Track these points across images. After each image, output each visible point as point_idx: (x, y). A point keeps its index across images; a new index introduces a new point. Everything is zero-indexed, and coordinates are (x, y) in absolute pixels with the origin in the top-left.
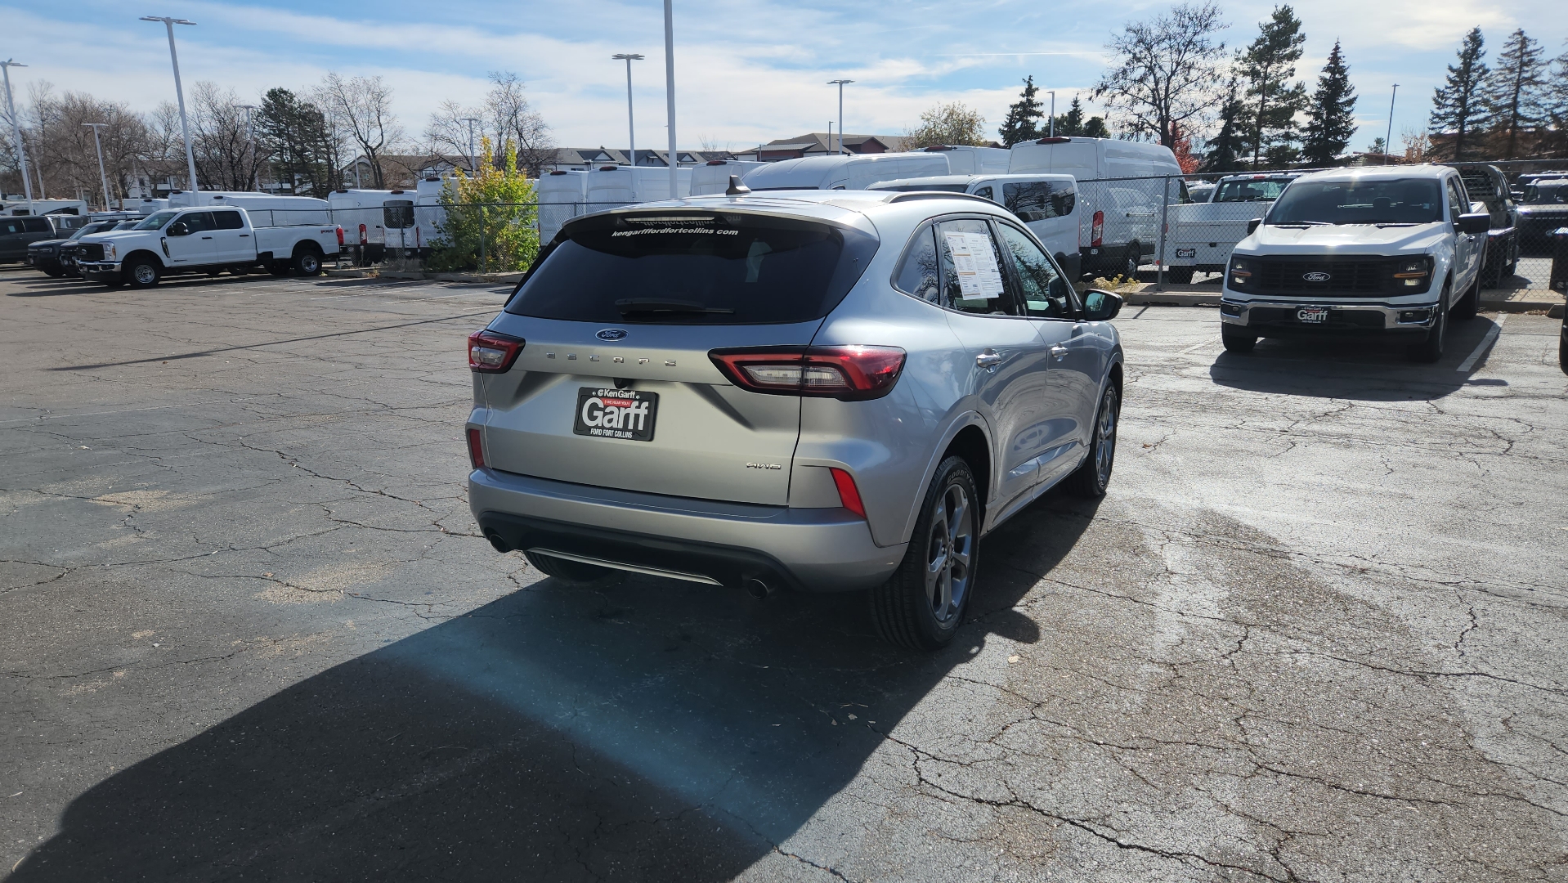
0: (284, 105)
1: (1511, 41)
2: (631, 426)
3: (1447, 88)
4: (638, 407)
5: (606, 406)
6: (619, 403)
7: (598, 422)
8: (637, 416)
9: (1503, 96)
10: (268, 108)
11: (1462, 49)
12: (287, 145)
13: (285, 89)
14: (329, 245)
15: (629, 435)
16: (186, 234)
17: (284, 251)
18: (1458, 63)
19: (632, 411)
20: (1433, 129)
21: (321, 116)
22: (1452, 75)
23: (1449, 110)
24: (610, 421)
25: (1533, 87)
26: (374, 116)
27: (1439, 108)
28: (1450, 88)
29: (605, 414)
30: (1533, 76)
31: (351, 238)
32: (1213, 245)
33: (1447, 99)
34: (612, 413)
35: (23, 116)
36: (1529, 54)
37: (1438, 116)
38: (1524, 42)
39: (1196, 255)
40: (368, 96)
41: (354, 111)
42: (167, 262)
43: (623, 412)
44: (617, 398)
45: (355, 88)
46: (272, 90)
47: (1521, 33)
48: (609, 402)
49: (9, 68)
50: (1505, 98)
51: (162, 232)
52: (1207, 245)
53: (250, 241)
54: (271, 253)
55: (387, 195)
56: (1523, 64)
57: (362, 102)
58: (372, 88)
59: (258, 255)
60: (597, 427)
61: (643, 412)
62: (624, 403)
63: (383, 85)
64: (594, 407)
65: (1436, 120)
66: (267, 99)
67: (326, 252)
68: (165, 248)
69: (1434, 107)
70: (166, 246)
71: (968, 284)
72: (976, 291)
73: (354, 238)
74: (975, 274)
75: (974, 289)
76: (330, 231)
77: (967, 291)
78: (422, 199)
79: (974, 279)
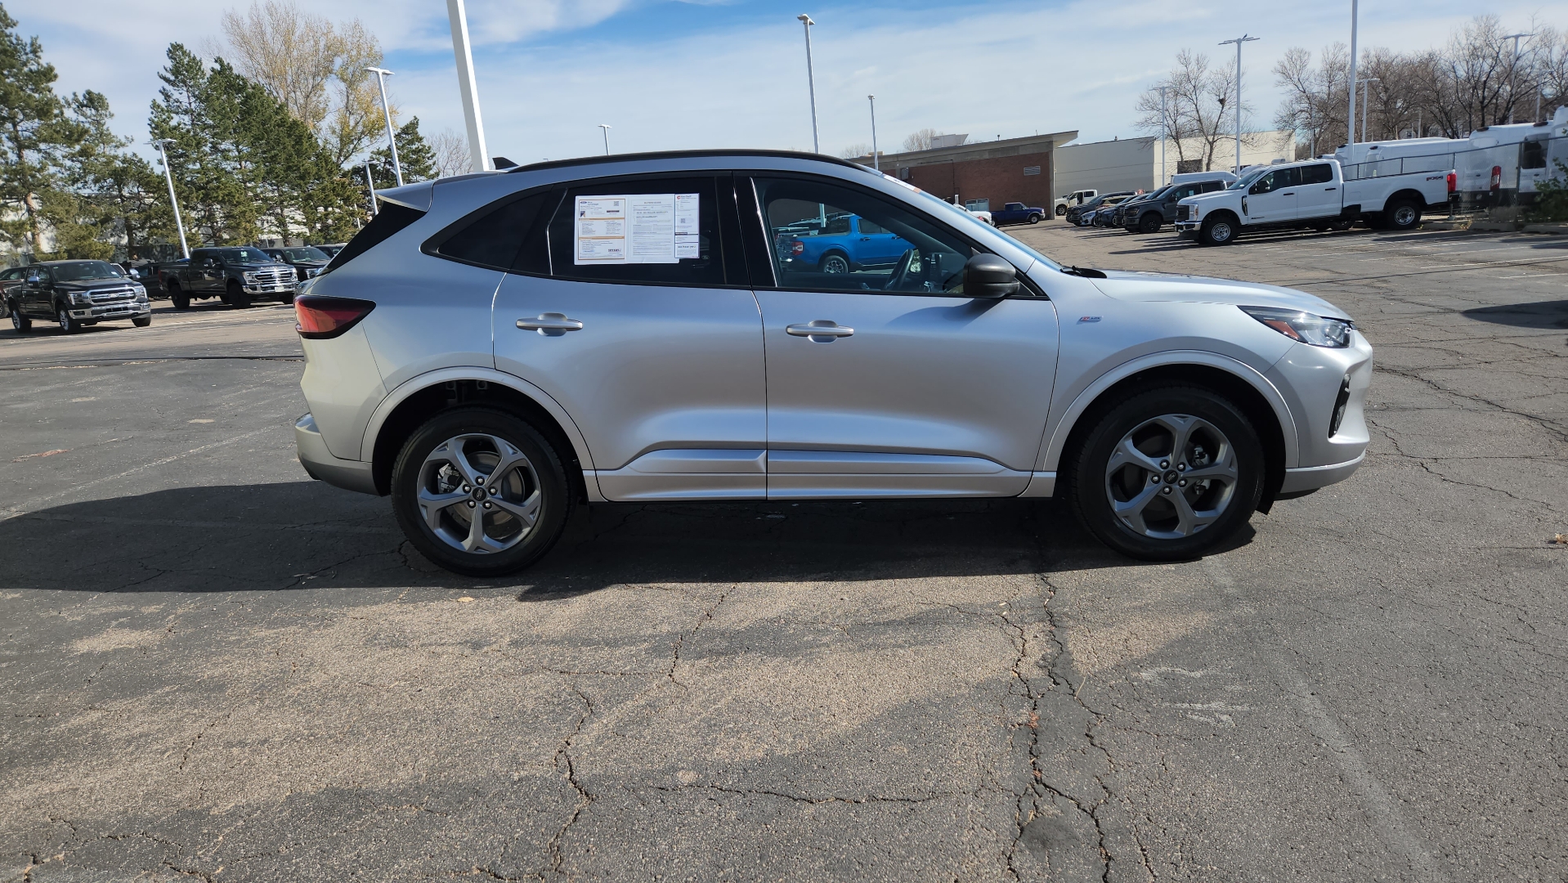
14: (1435, 193)
16: (1268, 191)
17: (1374, 203)
31: (1464, 185)
35: (1313, 81)
42: (1244, 220)
51: (1245, 191)
53: (1337, 194)
54: (1359, 206)
55: (1528, 128)
59: (1343, 209)
67: (1429, 202)
68: (1244, 208)
70: (1246, 205)
71: (597, 249)
72: (615, 255)
73: (1485, 184)
74: (623, 238)
75: (608, 253)
76: (1441, 177)
77: (588, 255)
78: (1557, 130)
79: (616, 244)
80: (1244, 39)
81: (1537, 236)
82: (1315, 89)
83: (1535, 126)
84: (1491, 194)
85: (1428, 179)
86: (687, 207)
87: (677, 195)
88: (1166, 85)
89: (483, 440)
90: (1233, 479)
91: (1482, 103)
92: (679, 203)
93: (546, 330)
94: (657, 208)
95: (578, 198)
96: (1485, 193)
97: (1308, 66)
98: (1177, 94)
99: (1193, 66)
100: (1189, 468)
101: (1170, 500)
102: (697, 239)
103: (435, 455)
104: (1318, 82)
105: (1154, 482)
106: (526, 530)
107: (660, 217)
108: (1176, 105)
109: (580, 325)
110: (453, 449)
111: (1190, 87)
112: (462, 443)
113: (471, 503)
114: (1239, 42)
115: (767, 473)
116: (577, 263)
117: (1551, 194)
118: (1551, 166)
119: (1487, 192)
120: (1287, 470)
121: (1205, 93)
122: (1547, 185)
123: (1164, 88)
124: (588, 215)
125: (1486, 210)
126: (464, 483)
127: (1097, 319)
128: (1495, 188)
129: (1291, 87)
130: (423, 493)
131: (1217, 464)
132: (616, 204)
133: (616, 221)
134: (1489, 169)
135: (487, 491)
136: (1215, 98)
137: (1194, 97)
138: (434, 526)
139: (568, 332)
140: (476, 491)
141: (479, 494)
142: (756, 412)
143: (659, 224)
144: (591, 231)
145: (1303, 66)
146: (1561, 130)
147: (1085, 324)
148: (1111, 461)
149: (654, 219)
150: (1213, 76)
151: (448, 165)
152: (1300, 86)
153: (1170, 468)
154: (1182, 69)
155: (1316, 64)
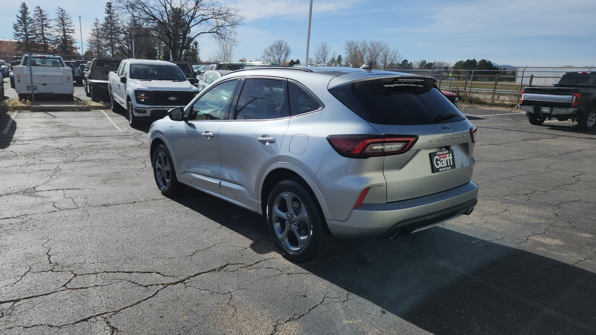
1: (36, 10)
2: (449, 165)
3: (18, 24)
4: (449, 156)
5: (440, 158)
6: (443, 156)
7: (440, 166)
8: (450, 159)
9: (38, 30)
11: (20, 9)
15: (450, 168)
18: (20, 15)
19: (448, 158)
20: (16, 39)
22: (19, 19)
23: (20, 32)
24: (443, 164)
25: (47, 28)
27: (16, 31)
28: (19, 24)
29: (441, 162)
30: (47, 24)
32: (44, 85)
33: (18, 28)
34: (442, 161)
36: (44, 16)
37: (17, 34)
38: (41, 11)
39: (37, 89)
43: (445, 159)
44: (443, 154)
47: (39, 8)
48: (440, 157)
50: (38, 31)
52: (42, 84)
56: (42, 19)
60: (440, 168)
61: (451, 158)
62: (445, 156)
64: (437, 160)
65: (16, 36)
69: (15, 31)
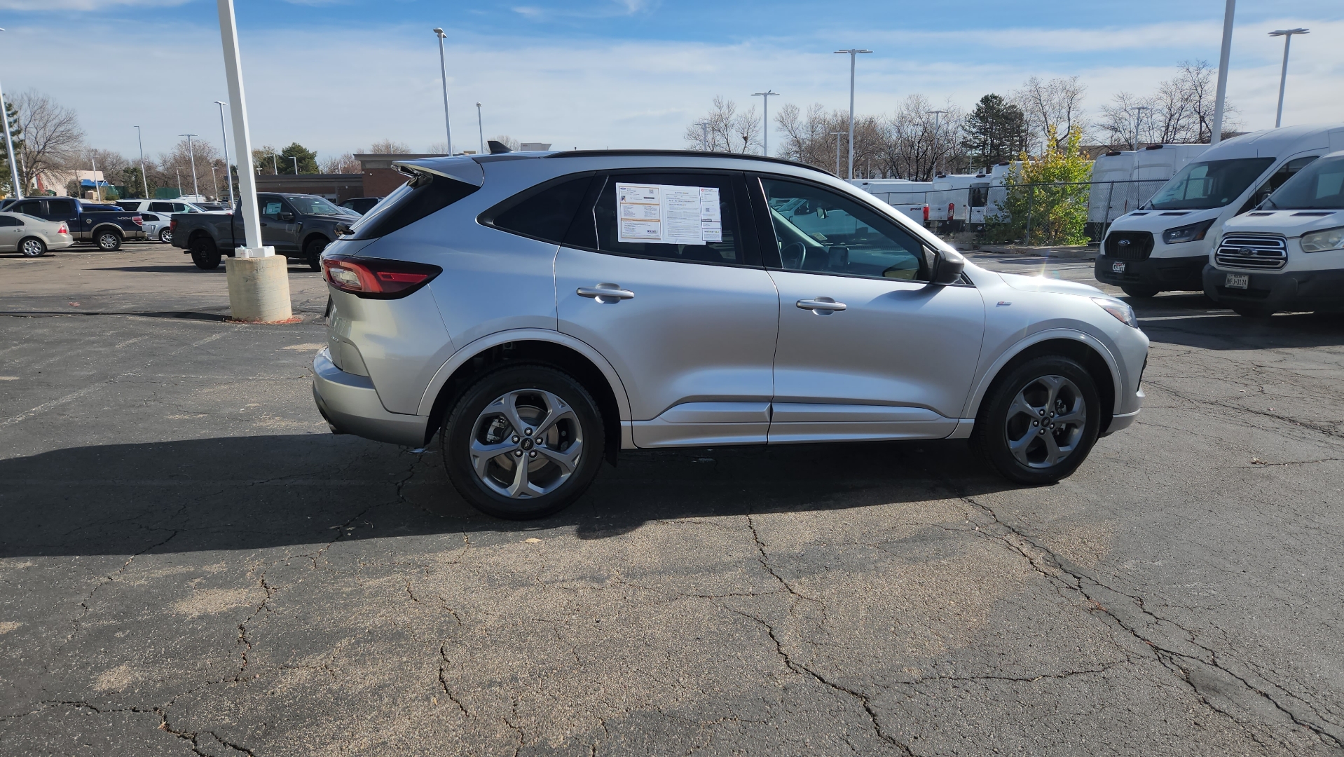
0: (992, 108)
10: (978, 114)
12: (989, 141)
13: (996, 95)
21: (1021, 115)
26: (1064, 111)
31: (942, 215)
35: (802, 130)
40: (1062, 95)
41: (1047, 108)
45: (1053, 90)
46: (985, 97)
49: (768, 97)
55: (970, 178)
57: (1056, 100)
58: (1067, 87)
63: (1078, 84)
66: (980, 104)
71: (638, 229)
72: (653, 235)
73: (944, 215)
74: (659, 221)
75: (647, 233)
76: (920, 209)
77: (630, 235)
78: (993, 181)
79: (653, 226)
80: (769, 94)
81: (988, 254)
82: (804, 136)
83: (977, 177)
84: (948, 223)
85: (912, 209)
86: (710, 198)
87: (701, 188)
88: (706, 121)
89: (532, 394)
90: (1083, 423)
91: (917, 157)
92: (704, 195)
93: (603, 297)
94: (685, 198)
95: (618, 185)
96: (944, 222)
97: (799, 119)
98: (713, 129)
99: (725, 110)
100: (1057, 416)
101: (1043, 439)
102: (719, 225)
103: (490, 409)
104: (805, 131)
105: (1034, 425)
106: (565, 476)
107: (689, 205)
108: (713, 138)
109: (632, 294)
110: (506, 404)
111: (722, 125)
112: (514, 399)
113: (519, 453)
114: (765, 95)
115: (771, 421)
116: (620, 240)
117: (994, 225)
118: (990, 204)
119: (946, 221)
120: (1114, 416)
121: (733, 131)
122: (991, 219)
123: (705, 124)
124: (628, 199)
125: (952, 235)
126: (513, 433)
127: (1008, 305)
128: (950, 219)
129: (787, 133)
130: (475, 445)
131: (1074, 412)
132: (651, 192)
133: (652, 206)
134: (947, 206)
135: (534, 441)
136: (741, 136)
137: (725, 133)
138: (483, 475)
139: (621, 301)
140: (525, 441)
141: (527, 444)
142: (765, 372)
143: (688, 211)
144: (632, 214)
145: (795, 118)
146: (999, 181)
147: (1001, 307)
148: (1010, 410)
149: (682, 207)
150: (739, 119)
151: (31, 125)
152: (793, 132)
153: (1045, 415)
154: (717, 111)
155: (803, 119)
